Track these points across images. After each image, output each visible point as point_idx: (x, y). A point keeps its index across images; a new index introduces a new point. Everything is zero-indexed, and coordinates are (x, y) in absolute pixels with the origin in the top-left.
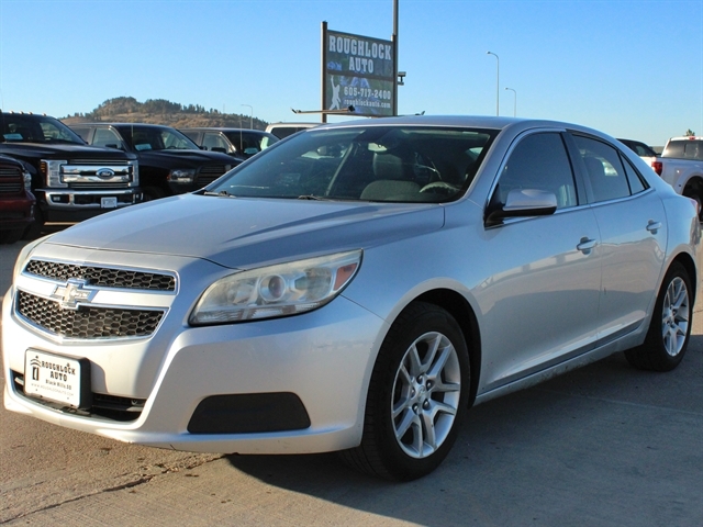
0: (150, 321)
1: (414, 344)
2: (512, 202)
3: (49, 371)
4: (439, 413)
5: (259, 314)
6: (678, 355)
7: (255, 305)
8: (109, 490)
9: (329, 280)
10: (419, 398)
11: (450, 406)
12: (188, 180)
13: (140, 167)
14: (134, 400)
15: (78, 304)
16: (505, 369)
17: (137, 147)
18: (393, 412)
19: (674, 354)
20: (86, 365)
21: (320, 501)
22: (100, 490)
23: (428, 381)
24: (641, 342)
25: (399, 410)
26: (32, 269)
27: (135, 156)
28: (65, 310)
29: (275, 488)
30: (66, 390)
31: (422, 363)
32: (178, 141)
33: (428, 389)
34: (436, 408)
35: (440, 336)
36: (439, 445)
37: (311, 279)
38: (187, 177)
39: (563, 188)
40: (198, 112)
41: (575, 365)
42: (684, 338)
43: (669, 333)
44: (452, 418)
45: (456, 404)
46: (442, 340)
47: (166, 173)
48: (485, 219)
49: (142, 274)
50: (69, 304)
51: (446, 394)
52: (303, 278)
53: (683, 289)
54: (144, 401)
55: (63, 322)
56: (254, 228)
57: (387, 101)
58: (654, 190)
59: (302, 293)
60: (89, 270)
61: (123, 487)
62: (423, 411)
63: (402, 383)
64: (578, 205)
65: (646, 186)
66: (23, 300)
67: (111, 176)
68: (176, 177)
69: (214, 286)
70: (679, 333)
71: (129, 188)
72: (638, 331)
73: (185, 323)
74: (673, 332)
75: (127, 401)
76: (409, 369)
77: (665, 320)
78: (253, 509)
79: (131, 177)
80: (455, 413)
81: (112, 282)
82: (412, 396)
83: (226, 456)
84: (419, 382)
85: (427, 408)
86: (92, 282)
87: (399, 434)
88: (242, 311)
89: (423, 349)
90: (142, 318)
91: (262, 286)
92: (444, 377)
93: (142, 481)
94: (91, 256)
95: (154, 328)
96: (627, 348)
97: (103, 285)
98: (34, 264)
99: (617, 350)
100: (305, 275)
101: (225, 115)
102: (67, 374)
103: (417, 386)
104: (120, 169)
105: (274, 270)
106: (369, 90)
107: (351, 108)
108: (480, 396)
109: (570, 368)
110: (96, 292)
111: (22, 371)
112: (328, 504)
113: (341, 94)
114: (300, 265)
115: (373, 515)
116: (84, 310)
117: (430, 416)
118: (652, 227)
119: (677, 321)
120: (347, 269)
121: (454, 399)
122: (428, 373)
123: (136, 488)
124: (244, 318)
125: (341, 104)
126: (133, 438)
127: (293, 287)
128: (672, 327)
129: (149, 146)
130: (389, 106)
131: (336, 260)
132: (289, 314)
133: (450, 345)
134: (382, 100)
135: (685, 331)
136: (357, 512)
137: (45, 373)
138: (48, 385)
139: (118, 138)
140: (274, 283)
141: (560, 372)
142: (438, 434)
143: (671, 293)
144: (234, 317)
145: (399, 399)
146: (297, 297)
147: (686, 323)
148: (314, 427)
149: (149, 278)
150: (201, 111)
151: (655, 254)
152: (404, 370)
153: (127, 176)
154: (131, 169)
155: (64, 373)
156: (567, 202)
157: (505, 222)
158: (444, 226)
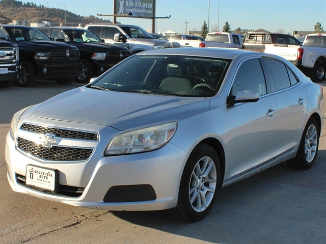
0: (87, 154)
1: (198, 162)
2: (239, 96)
3: (39, 175)
4: (208, 192)
5: (134, 151)
6: (312, 162)
7: (132, 147)
8: (65, 227)
9: (164, 135)
10: (200, 186)
11: (212, 189)
12: (45, 58)
13: (19, 50)
14: (79, 188)
15: (52, 145)
16: (236, 171)
17: (17, 39)
18: (190, 192)
19: (310, 161)
20: (57, 173)
21: (158, 231)
22: (61, 227)
23: (203, 178)
24: (295, 156)
25: (192, 191)
26: (24, 128)
27: (16, 45)
28: (44, 147)
29: (137, 226)
30: (47, 183)
31: (201, 170)
32: (38, 35)
33: (203, 181)
34: (206, 190)
35: (208, 158)
36: (207, 206)
37: (157, 135)
38: (45, 56)
39: (260, 85)
40: (32, 6)
41: (265, 168)
42: (315, 153)
43: (307, 151)
44: (213, 194)
45: (214, 188)
46: (209, 160)
47: (34, 54)
48: (227, 103)
49: (82, 132)
50: (47, 145)
51: (210, 184)
52: (153, 135)
53: (315, 130)
54: (84, 188)
55: (44, 153)
56: (128, 111)
57: (150, 9)
58: (302, 83)
59: (152, 141)
60: (56, 130)
61: (70, 226)
62: (201, 191)
63: (193, 179)
64: (267, 94)
65: (298, 81)
66: (21, 142)
67: (4, 56)
68: (39, 56)
69: (115, 138)
70: (312, 151)
71: (14, 63)
72: (293, 151)
73: (103, 155)
74: (310, 151)
75: (76, 188)
76: (195, 173)
77: (306, 145)
78: (131, 234)
79: (15, 56)
80: (214, 192)
81: (67, 136)
82: (197, 184)
83: (110, 212)
84: (200, 178)
85: (202, 190)
86: (58, 135)
87: (192, 201)
88: (126, 150)
89: (202, 164)
90: (82, 152)
91: (135, 138)
92: (210, 176)
93: (77, 223)
94: (56, 123)
95: (88, 157)
96: (288, 159)
97: (63, 137)
98: (25, 125)
99: (283, 160)
100: (154, 133)
101: (48, 8)
102: (48, 176)
103: (199, 181)
104: (8, 52)
105: (141, 131)
106: (140, 3)
107: (131, 14)
108: (224, 184)
109: (262, 170)
110: (60, 140)
111: (24, 175)
112: (162, 232)
113: (125, 6)
114: (152, 129)
115: (182, 237)
116: (55, 148)
117: (204, 193)
118: (301, 102)
119: (311, 145)
120: (171, 130)
121: (213, 186)
122: (203, 175)
123: (76, 226)
124: (128, 152)
125: (124, 11)
126: (79, 204)
127: (149, 139)
128: (309, 148)
129: (23, 39)
130: (151, 12)
131: (167, 127)
132: (147, 151)
133: (213, 162)
134: (147, 9)
135: (315, 150)
136: (176, 235)
137: (36, 176)
138: (38, 181)
139: (6, 34)
140: (141, 137)
141: (258, 172)
142: (207, 201)
143: (309, 132)
144: (122, 152)
145: (192, 186)
146: (150, 143)
147: (316, 146)
148: (158, 199)
149: (85, 134)
150: (34, 6)
151: (303, 112)
152: (194, 174)
153: (13, 56)
154: (15, 52)
155: (46, 176)
156: (262, 92)
157: (236, 105)
158: (210, 109)
